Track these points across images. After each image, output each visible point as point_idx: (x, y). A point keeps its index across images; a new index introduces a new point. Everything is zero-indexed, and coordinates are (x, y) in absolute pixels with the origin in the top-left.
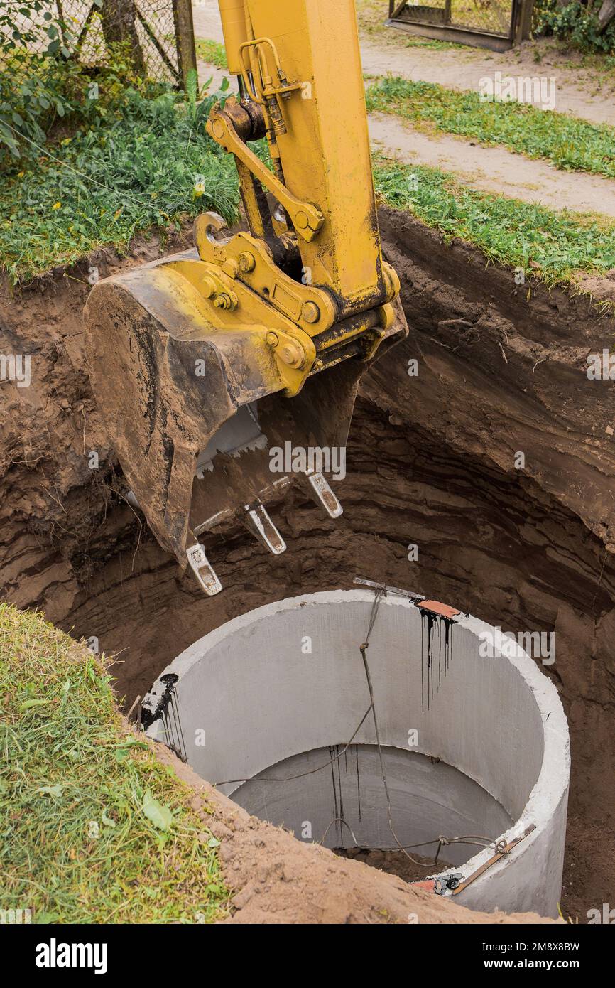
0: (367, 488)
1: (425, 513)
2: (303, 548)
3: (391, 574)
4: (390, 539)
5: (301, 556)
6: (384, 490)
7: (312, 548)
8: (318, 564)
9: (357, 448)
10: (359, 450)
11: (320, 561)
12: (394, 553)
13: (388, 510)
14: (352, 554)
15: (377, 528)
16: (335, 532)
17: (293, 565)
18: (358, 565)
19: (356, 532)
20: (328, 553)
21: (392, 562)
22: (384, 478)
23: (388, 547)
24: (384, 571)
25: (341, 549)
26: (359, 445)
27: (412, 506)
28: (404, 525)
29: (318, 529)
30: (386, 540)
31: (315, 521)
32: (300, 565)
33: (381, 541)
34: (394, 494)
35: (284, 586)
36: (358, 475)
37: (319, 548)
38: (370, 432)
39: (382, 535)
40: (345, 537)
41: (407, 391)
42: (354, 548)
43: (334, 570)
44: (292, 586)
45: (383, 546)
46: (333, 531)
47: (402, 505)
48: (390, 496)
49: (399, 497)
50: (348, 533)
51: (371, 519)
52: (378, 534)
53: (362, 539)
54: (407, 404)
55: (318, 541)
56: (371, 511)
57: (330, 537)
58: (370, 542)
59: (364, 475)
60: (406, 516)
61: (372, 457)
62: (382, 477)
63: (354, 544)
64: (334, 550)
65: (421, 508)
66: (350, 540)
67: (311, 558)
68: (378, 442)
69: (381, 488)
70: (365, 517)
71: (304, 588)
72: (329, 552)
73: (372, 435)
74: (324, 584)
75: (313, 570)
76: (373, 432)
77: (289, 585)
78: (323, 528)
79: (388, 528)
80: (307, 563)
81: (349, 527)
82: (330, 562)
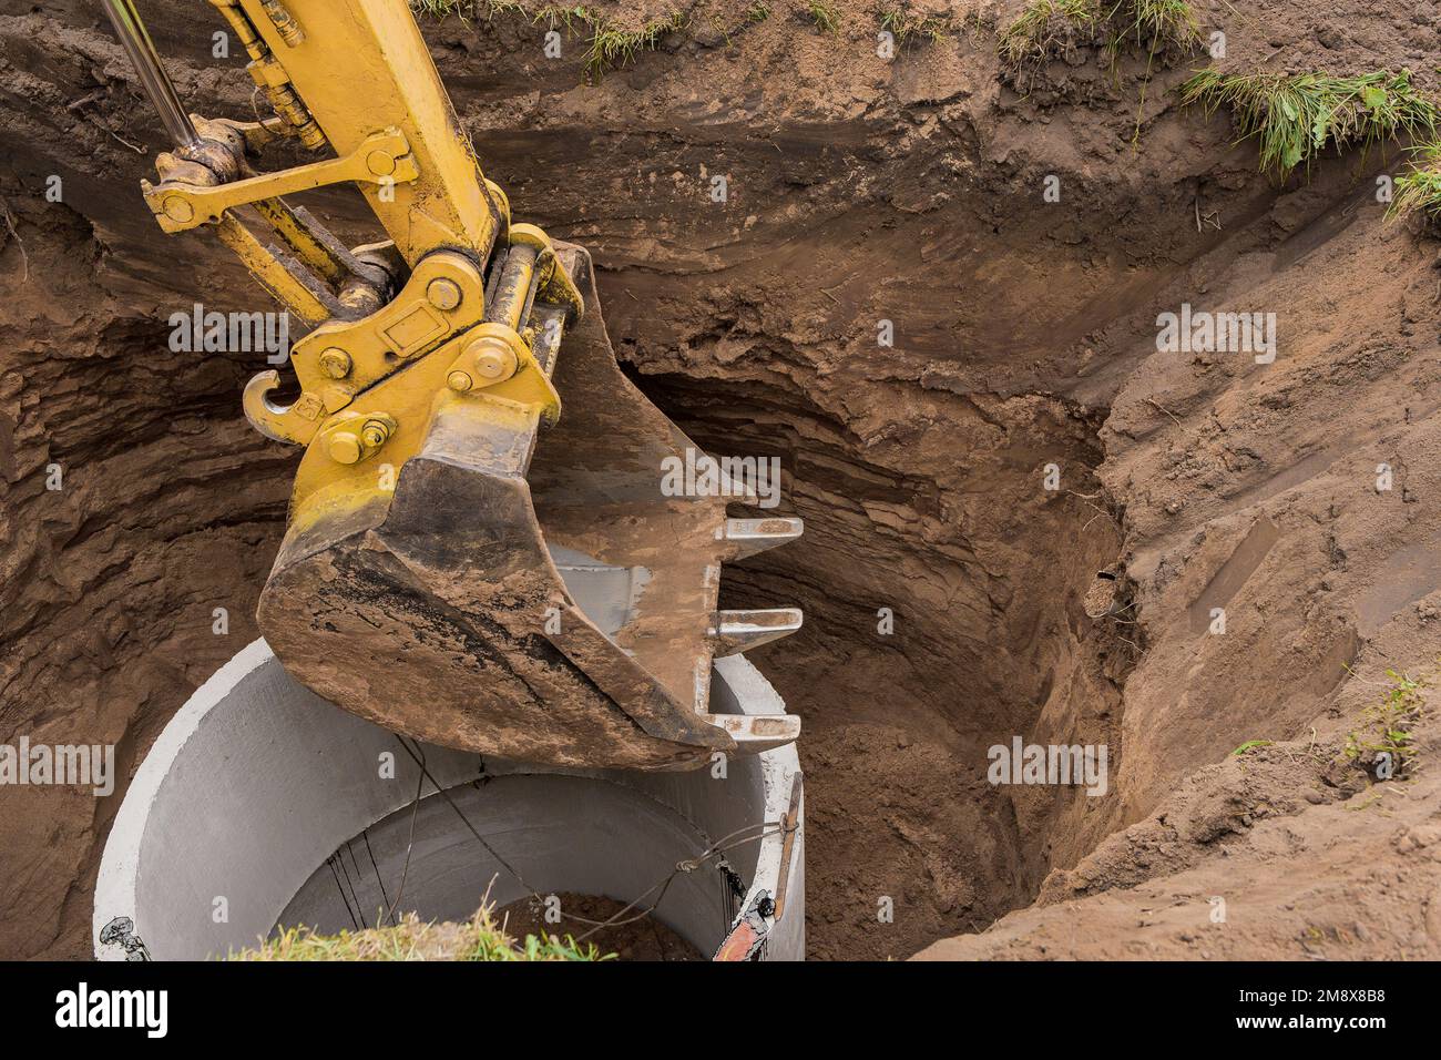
0: (165, 463)
1: (278, 456)
2: (98, 610)
3: (253, 574)
4: (230, 523)
5: (99, 624)
6: (195, 453)
7: (110, 602)
8: (130, 622)
9: (131, 406)
10: (136, 408)
11: (131, 614)
12: (245, 541)
13: (214, 481)
14: (177, 577)
15: (205, 516)
16: (137, 557)
17: (93, 644)
18: (195, 588)
19: (169, 540)
20: (140, 596)
21: (246, 556)
22: (189, 434)
23: (232, 537)
24: (241, 574)
25: (159, 578)
26: (133, 401)
27: (253, 456)
28: (247, 492)
29: (108, 568)
30: (224, 528)
31: (99, 559)
32: (104, 640)
33: (218, 532)
34: (213, 452)
35: (92, 684)
36: (141, 450)
37: (124, 595)
38: (151, 371)
39: (214, 525)
40: (157, 557)
41: (216, 274)
42: (178, 567)
43: (160, 616)
44: (104, 677)
45: (224, 540)
46: (132, 558)
47: (233, 463)
48: (208, 458)
49: (226, 452)
50: (159, 548)
51: (189, 509)
52: (207, 526)
53: (184, 545)
54: (224, 296)
55: (116, 586)
56: (184, 496)
57: (132, 569)
58: (199, 544)
59: (151, 447)
60: (246, 477)
61: (160, 408)
62: (183, 434)
63: (175, 561)
64: (147, 586)
65: (268, 452)
66: (165, 557)
67: (116, 618)
68: (171, 380)
69: (189, 452)
70: (177, 511)
71: (123, 669)
72: (141, 594)
73: (156, 373)
74: (152, 645)
75: (126, 634)
76: (155, 368)
77: (98, 678)
78: (116, 562)
79: (222, 508)
80: (114, 629)
81: (155, 539)
82: (148, 607)
